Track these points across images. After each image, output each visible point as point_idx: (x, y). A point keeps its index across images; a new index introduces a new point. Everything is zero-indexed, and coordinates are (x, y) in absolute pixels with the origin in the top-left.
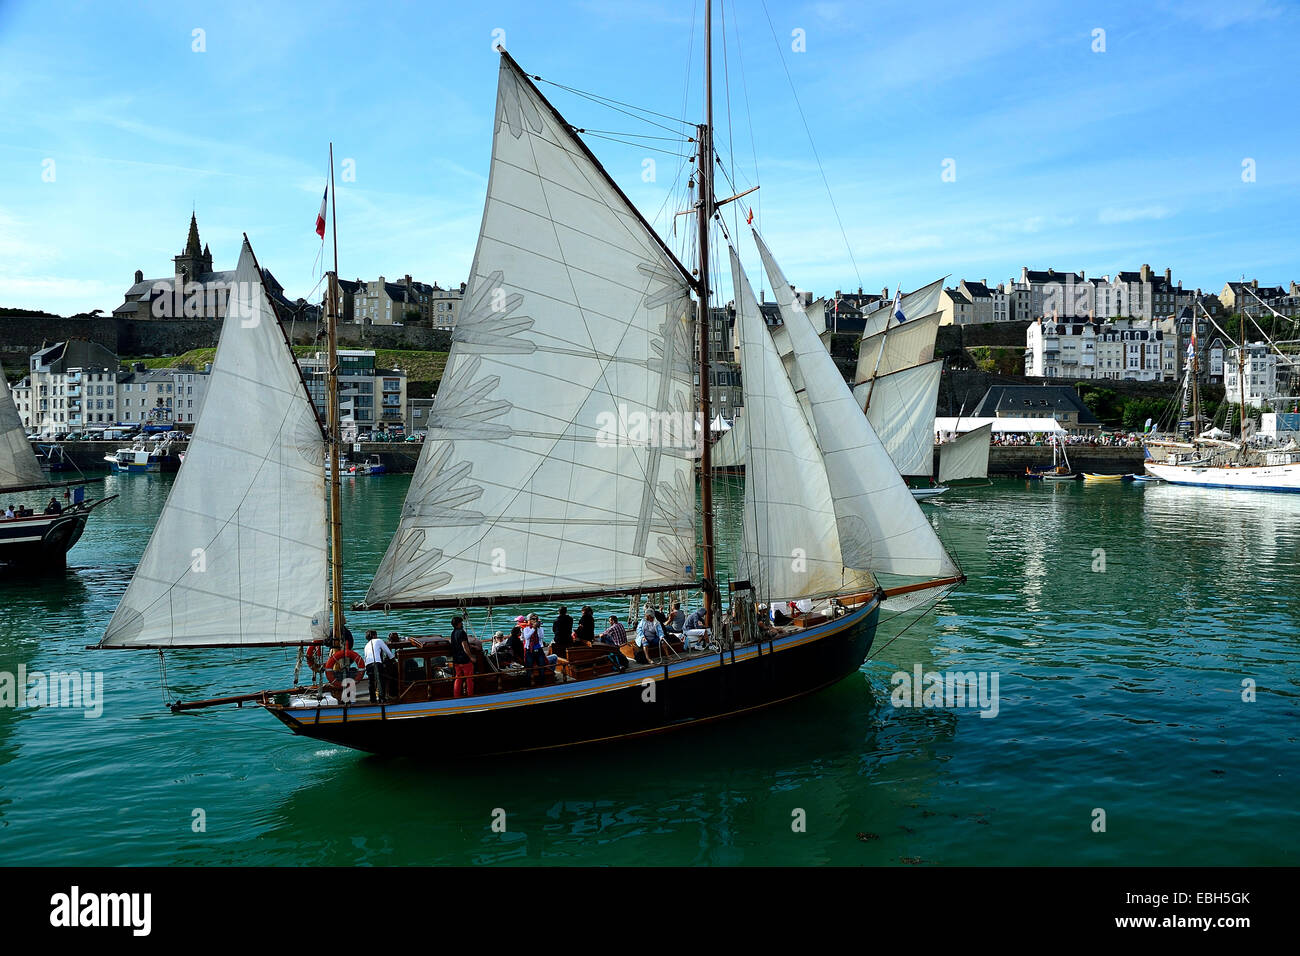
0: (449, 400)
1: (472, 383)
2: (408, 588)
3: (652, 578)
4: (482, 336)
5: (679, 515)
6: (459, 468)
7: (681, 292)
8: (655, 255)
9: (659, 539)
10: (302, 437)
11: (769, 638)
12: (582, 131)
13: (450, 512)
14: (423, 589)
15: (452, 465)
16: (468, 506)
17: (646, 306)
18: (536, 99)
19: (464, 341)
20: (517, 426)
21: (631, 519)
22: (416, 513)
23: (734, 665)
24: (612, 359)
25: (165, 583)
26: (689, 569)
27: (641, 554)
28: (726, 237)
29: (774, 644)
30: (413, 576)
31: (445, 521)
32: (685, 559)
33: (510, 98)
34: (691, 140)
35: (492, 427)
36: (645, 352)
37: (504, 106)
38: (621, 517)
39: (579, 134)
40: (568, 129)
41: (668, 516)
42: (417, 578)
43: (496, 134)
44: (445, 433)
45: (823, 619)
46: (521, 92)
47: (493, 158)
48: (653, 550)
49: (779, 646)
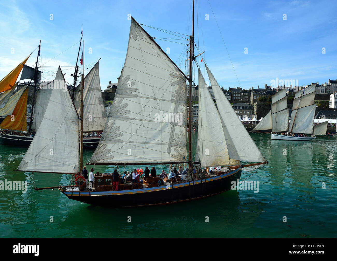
0: (114, 110)
1: (120, 105)
2: (101, 159)
3: (173, 160)
4: (124, 93)
5: (181, 143)
6: (116, 128)
7: (183, 81)
8: (175, 71)
9: (175, 149)
10: (72, 118)
11: (205, 178)
12: (155, 38)
13: (113, 139)
14: (106, 160)
15: (114, 127)
16: (118, 138)
17: (172, 85)
18: (141, 30)
19: (119, 94)
20: (132, 117)
21: (166, 143)
22: (104, 139)
23: (193, 185)
24: (160, 100)
25: (34, 155)
26: (184, 158)
27: (169, 153)
28: (197, 66)
29: (206, 180)
30: (103, 156)
31: (112, 142)
32: (183, 155)
33: (134, 30)
34: (187, 40)
35: (125, 117)
36: (171, 98)
37: (132, 32)
38: (162, 143)
39: (154, 39)
40: (150, 38)
41: (177, 143)
42: (104, 157)
43: (129, 39)
44: (112, 118)
45: (224, 173)
46: (137, 28)
47: (128, 46)
48: (173, 151)
49: (208, 180)
